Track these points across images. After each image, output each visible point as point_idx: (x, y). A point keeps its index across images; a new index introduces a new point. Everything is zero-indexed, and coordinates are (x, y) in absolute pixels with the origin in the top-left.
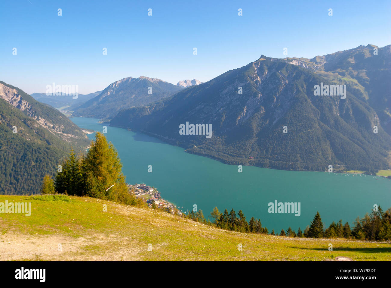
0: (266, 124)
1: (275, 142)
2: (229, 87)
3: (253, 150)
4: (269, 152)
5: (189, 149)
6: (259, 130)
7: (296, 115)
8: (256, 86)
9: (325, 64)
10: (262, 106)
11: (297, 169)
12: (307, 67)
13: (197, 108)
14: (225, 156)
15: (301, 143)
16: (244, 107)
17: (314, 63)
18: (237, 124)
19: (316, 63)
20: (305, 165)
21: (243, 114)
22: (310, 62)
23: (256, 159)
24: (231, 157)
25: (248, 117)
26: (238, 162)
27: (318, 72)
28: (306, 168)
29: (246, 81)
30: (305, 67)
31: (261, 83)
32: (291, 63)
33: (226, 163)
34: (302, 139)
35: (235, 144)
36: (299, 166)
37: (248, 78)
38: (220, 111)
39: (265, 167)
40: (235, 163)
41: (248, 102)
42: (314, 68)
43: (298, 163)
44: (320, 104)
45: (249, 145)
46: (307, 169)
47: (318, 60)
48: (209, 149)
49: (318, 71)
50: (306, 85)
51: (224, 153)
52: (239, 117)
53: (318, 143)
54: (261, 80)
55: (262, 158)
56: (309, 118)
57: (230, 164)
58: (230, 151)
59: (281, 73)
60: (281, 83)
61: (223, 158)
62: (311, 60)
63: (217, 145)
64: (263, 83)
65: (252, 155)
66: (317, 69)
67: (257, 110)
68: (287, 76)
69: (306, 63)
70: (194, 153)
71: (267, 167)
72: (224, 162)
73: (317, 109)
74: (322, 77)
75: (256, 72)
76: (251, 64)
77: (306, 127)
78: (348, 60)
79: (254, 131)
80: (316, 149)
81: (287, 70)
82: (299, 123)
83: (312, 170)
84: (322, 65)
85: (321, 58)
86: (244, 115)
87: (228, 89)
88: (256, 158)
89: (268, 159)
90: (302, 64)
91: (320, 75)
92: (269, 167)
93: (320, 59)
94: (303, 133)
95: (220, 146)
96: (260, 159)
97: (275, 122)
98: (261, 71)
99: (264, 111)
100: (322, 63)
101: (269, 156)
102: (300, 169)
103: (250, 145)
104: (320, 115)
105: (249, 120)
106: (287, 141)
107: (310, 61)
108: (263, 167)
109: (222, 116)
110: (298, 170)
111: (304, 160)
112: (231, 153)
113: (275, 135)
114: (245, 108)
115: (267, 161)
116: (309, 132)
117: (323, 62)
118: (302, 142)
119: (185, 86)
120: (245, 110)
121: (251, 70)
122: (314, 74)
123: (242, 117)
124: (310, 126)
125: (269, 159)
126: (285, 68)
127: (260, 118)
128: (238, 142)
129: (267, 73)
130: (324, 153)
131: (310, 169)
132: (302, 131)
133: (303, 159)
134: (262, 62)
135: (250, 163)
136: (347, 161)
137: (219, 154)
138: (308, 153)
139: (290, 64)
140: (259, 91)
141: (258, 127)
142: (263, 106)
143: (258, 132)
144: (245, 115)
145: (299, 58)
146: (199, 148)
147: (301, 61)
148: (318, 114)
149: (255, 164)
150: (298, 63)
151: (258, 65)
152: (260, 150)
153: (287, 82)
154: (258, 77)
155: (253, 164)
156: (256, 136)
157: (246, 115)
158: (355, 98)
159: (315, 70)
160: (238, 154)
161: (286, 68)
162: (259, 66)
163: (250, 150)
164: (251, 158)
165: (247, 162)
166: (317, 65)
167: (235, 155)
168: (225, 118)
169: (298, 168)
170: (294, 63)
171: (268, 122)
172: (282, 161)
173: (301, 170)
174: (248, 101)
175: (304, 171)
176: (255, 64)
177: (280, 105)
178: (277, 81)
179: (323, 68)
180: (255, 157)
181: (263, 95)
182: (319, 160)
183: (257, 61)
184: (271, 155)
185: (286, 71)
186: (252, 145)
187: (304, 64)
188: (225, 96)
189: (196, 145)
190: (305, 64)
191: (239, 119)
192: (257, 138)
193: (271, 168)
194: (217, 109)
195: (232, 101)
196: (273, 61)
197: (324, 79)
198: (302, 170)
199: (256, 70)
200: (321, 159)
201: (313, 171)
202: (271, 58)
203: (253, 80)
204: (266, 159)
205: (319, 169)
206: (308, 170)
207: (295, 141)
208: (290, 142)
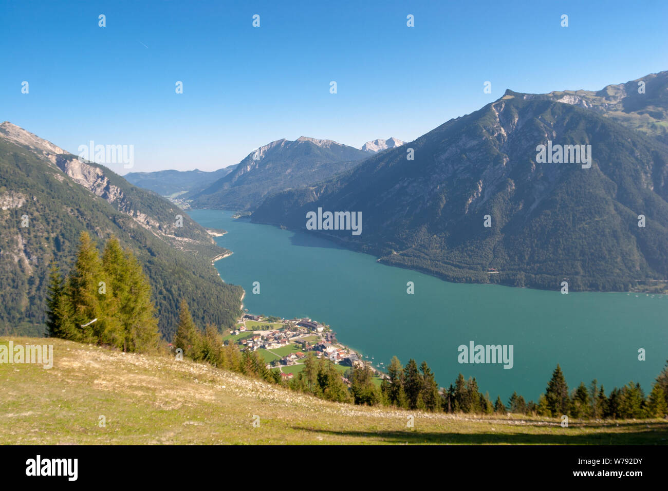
0: (517, 210)
1: (536, 241)
2: (450, 148)
3: (495, 256)
4: (525, 259)
5: (385, 258)
6: (507, 221)
7: (571, 192)
8: (499, 145)
9: (624, 99)
10: (509, 179)
11: (577, 288)
12: (591, 106)
13: (397, 186)
14: (446, 267)
15: (583, 242)
16: (479, 181)
17: (604, 99)
18: (466, 212)
19: (608, 98)
20: (591, 282)
21: (477, 194)
22: (596, 97)
23: (501, 273)
24: (457, 269)
25: (485, 199)
26: (470, 278)
27: (611, 114)
28: (594, 287)
29: (481, 136)
30: (587, 106)
31: (506, 138)
32: (561, 101)
33: (448, 280)
34: (585, 234)
35: (463, 246)
36: (579, 283)
37: (484, 131)
38: (435, 190)
39: (518, 285)
40: (464, 279)
41: (484, 173)
42: (602, 108)
43: (579, 277)
44: (617, 170)
45: (489, 248)
46: (594, 288)
47: (611, 93)
48: (419, 256)
49: (611, 112)
50: (589, 138)
51: (446, 263)
52: (470, 200)
53: (615, 241)
54: (507, 134)
55: (512, 270)
56: (596, 197)
57: (457, 282)
58: (454, 260)
59: (543, 120)
60: (543, 137)
61: (444, 272)
62: (598, 94)
63: (432, 249)
64: (511, 138)
65: (495, 266)
66: (609, 109)
67: (502, 186)
68: (554, 124)
69: (589, 99)
70: (392, 265)
71: (522, 286)
72: (444, 277)
73: (611, 181)
74: (619, 122)
75: (498, 120)
76: (488, 107)
77: (591, 213)
79: (497, 223)
80: (610, 251)
81: (553, 114)
82: (578, 206)
83: (604, 289)
84: (618, 101)
85: (616, 88)
86: (478, 196)
87: (448, 151)
88: (501, 270)
89: (522, 272)
90: (581, 101)
91: (615, 119)
92: (526, 285)
93: (615, 91)
94: (586, 224)
95: (438, 251)
96: (508, 272)
97: (534, 206)
98: (506, 118)
99: (514, 188)
100: (618, 97)
101: (526, 266)
102: (582, 289)
103: (491, 247)
104: (616, 191)
105: (487, 204)
106: (558, 240)
107: (595, 96)
108: (515, 286)
109: (440, 199)
110: (579, 290)
111: (588, 271)
112: (458, 263)
113: (534, 229)
114: (480, 184)
115: (521, 276)
116: (597, 221)
117: (621, 96)
118: (584, 240)
119: (376, 149)
120: (480, 188)
121: (489, 116)
122: (603, 117)
123: (474, 199)
124: (599, 212)
125: (525, 271)
126: (549, 110)
127: (507, 199)
128: (469, 244)
129: (518, 121)
130: (626, 259)
131: (600, 288)
132: (584, 220)
133: (587, 270)
134: (508, 102)
135: (490, 280)
137: (437, 264)
138: (595, 259)
139: (559, 103)
140: (504, 153)
141: (504, 216)
142: (512, 179)
143: (504, 224)
144: (480, 195)
145: (576, 92)
146: (401, 255)
147: (580, 96)
148: (614, 190)
149: (499, 281)
150: (573, 100)
151: (501, 107)
152: (509, 256)
153: (554, 135)
154: (502, 129)
155: (497, 281)
156: (501, 231)
157: (483, 196)
159: (605, 110)
160: (470, 265)
161: (552, 109)
162: (502, 109)
163: (491, 256)
164: (493, 271)
165: (486, 277)
166: (608, 102)
167: (463, 265)
168: (445, 202)
169: (579, 286)
170: (565, 100)
171: (521, 206)
172: (549, 274)
173: (583, 291)
174: (486, 171)
175: (589, 291)
176: (495, 106)
177: (542, 175)
178: (536, 134)
179: (620, 107)
180: (500, 269)
181: (511, 160)
182: (618, 271)
183: (498, 100)
184: (528, 264)
185: (552, 114)
186: (495, 248)
187: (584, 101)
188: (443, 164)
189: (396, 250)
190: (586, 102)
191: (471, 203)
192: (503, 235)
193: (529, 288)
194: (432, 187)
195: (457, 172)
196: (527, 99)
197: (622, 126)
198: (586, 290)
199: (497, 116)
200: (620, 269)
201: (607, 291)
202: (523, 95)
203: (493, 134)
204: (520, 272)
205: (618, 287)
206: (597, 289)
207: (572, 238)
208: (563, 241)
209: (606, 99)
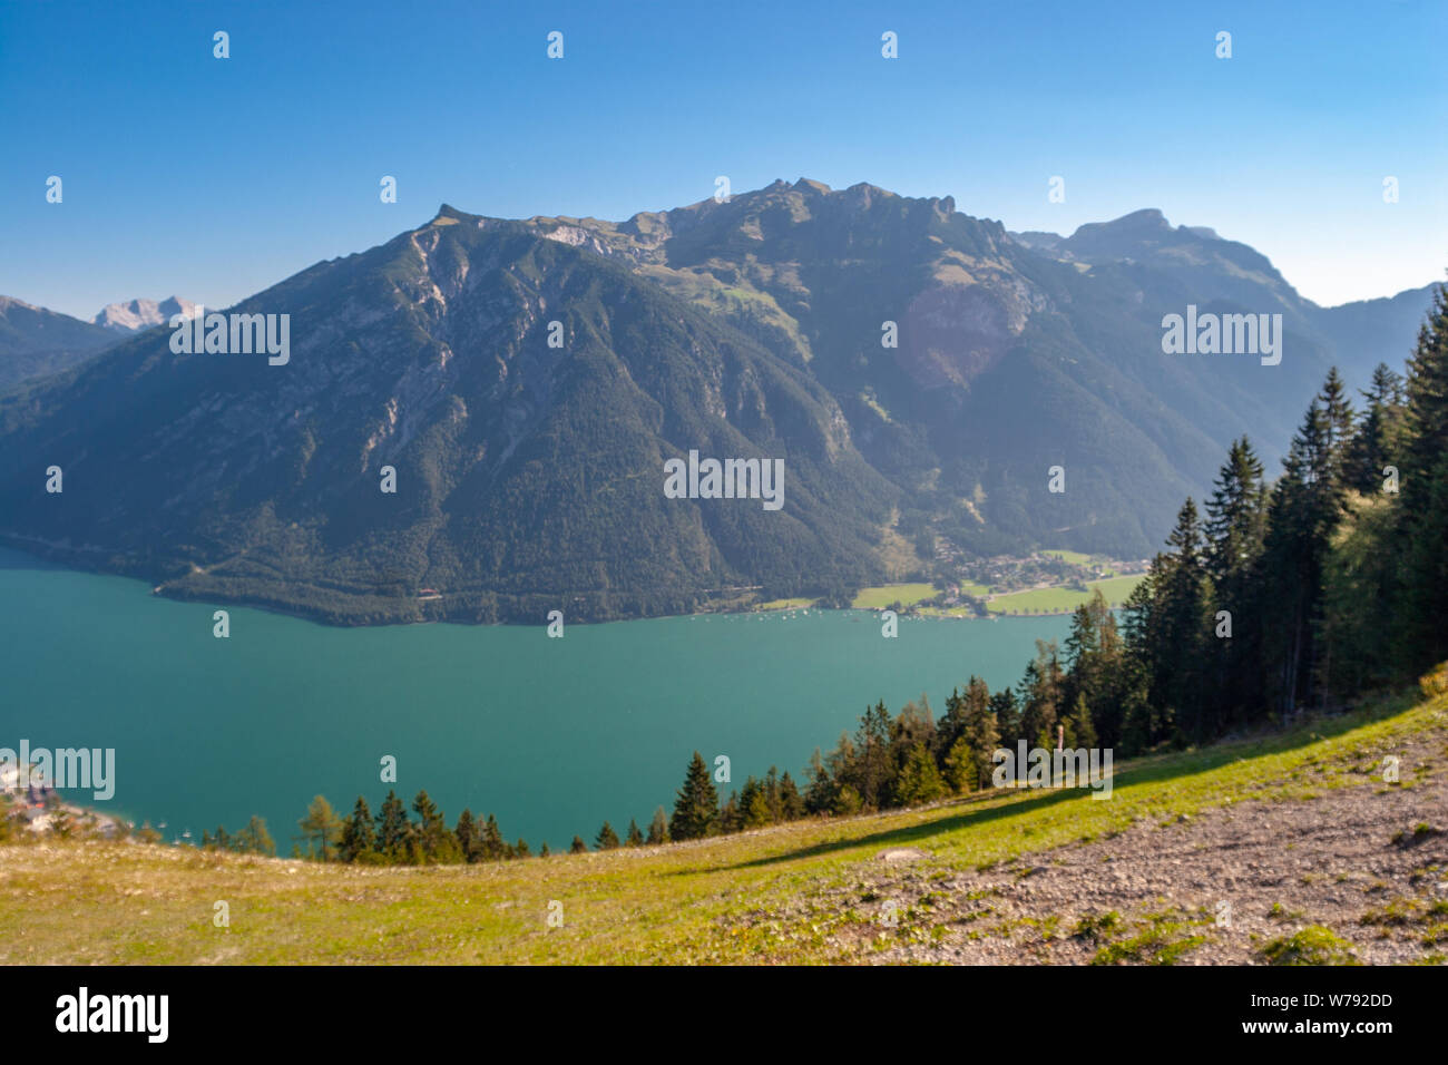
0: (474, 461)
1: (515, 526)
2: (323, 327)
3: (432, 563)
4: (495, 565)
5: (174, 583)
6: (454, 486)
7: (580, 422)
8: (430, 323)
9: (668, 242)
10: (454, 396)
11: (601, 616)
12: (610, 252)
13: (196, 412)
14: (326, 594)
15: (606, 522)
16: (389, 401)
17: (632, 238)
18: (364, 469)
19: (640, 237)
20: (625, 600)
21: (387, 430)
22: (619, 234)
23: (448, 596)
24: (349, 597)
25: (405, 440)
26: (381, 615)
27: (647, 270)
28: (631, 610)
29: (390, 302)
30: (602, 252)
31: (445, 309)
32: (553, 237)
33: (331, 624)
34: (609, 505)
35: (361, 544)
36: (604, 605)
37: (397, 290)
38: (292, 422)
39: (483, 621)
40: (367, 618)
41: (400, 383)
42: (631, 256)
43: (603, 594)
44: (662, 379)
45: (419, 546)
46: (632, 613)
47: (644, 227)
48: (258, 575)
49: (646, 266)
50: (609, 314)
51: (323, 585)
52: (370, 441)
53: (665, 517)
54: (447, 300)
55: (470, 589)
56: (627, 432)
57: (349, 626)
58: (343, 576)
59: (517, 272)
60: (521, 311)
61: (319, 604)
62: (622, 227)
63: (290, 555)
64: (454, 309)
65: (433, 584)
66: (642, 260)
67: (439, 412)
68: (541, 283)
69: (605, 236)
70: (192, 597)
71: (492, 622)
72: (322, 618)
73: (651, 400)
74: (661, 285)
75: (426, 268)
76: (403, 239)
77: (618, 464)
78: (742, 228)
79: (433, 491)
80: (657, 539)
81: (539, 262)
82: (595, 451)
83: (651, 613)
84: (658, 244)
85: (654, 219)
86: (388, 433)
87: (318, 333)
88: (448, 591)
89: (491, 593)
90: (590, 239)
91: (654, 280)
92: (500, 619)
93: (653, 225)
94: (611, 486)
95: (303, 560)
96: (463, 595)
97: (507, 454)
98: (443, 266)
99: (465, 414)
100: (656, 237)
101: (497, 579)
102: (609, 616)
103: (423, 544)
104: (662, 420)
105: (410, 450)
106: (558, 521)
107: (617, 231)
108: (480, 622)
109: (304, 441)
110: (605, 620)
111: (620, 581)
112: (350, 584)
113: (511, 499)
114: (392, 406)
115: (490, 600)
116: (629, 479)
117: (662, 235)
118: (608, 519)
119: (133, 323)
120: (391, 414)
121: (406, 260)
122: (633, 275)
123: (380, 441)
124: (633, 461)
125: (498, 589)
126: (531, 254)
127: (451, 439)
128: (374, 540)
129: (468, 273)
130: (687, 550)
131: (643, 612)
132: (607, 479)
133: (617, 578)
134: (447, 232)
135: (424, 614)
136: (761, 572)
137: (303, 589)
138: (631, 555)
139: (550, 240)
140: (441, 339)
141: (447, 476)
142: (459, 396)
143: (447, 493)
144: (392, 431)
145: (580, 220)
146: (214, 573)
147: (588, 230)
148: (658, 416)
149: (445, 615)
150: (575, 236)
151: (432, 242)
152: (461, 561)
153: (542, 306)
154: (435, 288)
155: (440, 615)
156: (441, 507)
157: (399, 433)
158: (771, 355)
159: (635, 261)
160: (378, 584)
161: (536, 253)
162: (434, 247)
163: (424, 563)
164: (430, 594)
165: (416, 609)
166: (641, 246)
167: (364, 587)
168: (314, 447)
169: (604, 612)
170: (561, 236)
171: (481, 454)
172: (547, 592)
173: (613, 619)
174: (404, 378)
175: (624, 619)
176: (420, 239)
177: (521, 388)
178: (505, 302)
179: (662, 256)
180: (445, 588)
181: (457, 355)
182: (672, 575)
183: (425, 226)
184: (503, 574)
185: (537, 262)
186: (431, 545)
187: (596, 241)
188: (306, 361)
189: (201, 563)
190: (601, 242)
191: (373, 449)
192: (448, 516)
193: (507, 623)
194: (281, 415)
195: (340, 380)
196: (485, 227)
197: (667, 294)
198: (618, 619)
199: (424, 260)
200: (677, 572)
201: (655, 616)
202: (477, 219)
203: (416, 298)
204: (487, 593)
205: (675, 606)
206: (638, 614)
207: (585, 516)
208: (568, 522)
209: (636, 240)
